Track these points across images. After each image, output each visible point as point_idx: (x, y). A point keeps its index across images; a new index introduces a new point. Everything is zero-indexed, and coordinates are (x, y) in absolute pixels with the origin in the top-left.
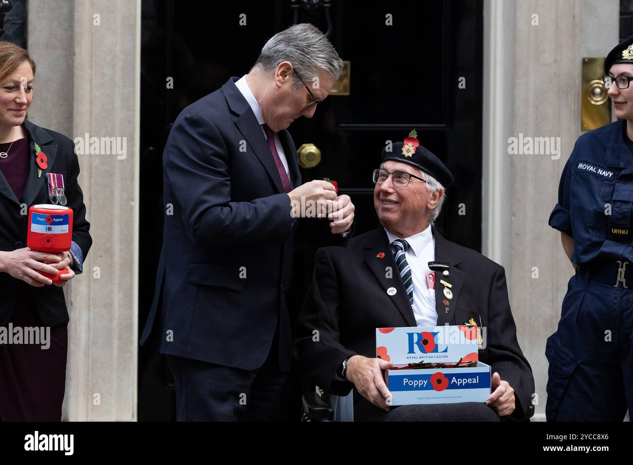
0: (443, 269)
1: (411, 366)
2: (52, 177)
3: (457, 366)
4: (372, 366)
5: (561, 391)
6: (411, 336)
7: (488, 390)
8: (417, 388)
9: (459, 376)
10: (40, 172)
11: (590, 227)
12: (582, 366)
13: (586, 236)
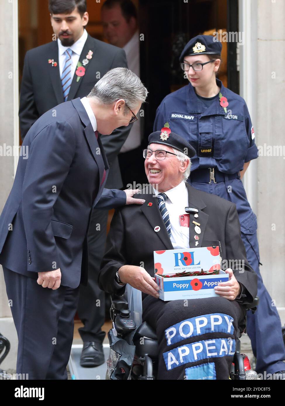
0: (194, 213)
1: (177, 275)
6: (176, 255)
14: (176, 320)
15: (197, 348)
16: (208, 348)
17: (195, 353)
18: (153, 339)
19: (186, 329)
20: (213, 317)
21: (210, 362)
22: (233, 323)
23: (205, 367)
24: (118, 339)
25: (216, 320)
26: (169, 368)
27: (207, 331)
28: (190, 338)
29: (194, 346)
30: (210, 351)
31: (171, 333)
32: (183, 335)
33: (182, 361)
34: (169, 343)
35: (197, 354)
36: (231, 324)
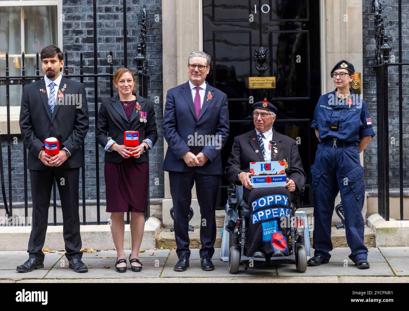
0: (274, 143)
1: (260, 175)
2: (141, 113)
3: (276, 174)
4: (246, 176)
5: (316, 184)
6: (262, 165)
7: (286, 182)
8: (261, 182)
9: (275, 178)
10: (137, 111)
11: (324, 126)
12: (323, 175)
13: (323, 129)
14: (257, 198)
15: (268, 212)
16: (273, 213)
17: (267, 215)
18: (247, 209)
19: (262, 202)
20: (276, 196)
21: (275, 220)
22: (288, 200)
23: (272, 222)
24: (230, 209)
25: (278, 198)
26: (254, 223)
27: (273, 204)
28: (264, 207)
29: (266, 211)
30: (275, 214)
31: (254, 204)
32: (260, 205)
33: (260, 219)
34: (254, 209)
35: (268, 215)
36: (287, 200)
